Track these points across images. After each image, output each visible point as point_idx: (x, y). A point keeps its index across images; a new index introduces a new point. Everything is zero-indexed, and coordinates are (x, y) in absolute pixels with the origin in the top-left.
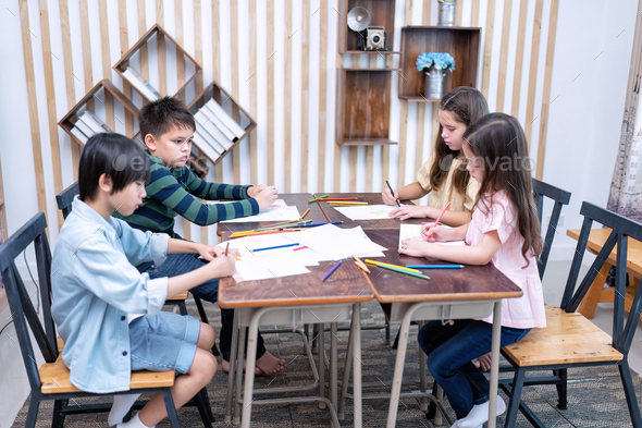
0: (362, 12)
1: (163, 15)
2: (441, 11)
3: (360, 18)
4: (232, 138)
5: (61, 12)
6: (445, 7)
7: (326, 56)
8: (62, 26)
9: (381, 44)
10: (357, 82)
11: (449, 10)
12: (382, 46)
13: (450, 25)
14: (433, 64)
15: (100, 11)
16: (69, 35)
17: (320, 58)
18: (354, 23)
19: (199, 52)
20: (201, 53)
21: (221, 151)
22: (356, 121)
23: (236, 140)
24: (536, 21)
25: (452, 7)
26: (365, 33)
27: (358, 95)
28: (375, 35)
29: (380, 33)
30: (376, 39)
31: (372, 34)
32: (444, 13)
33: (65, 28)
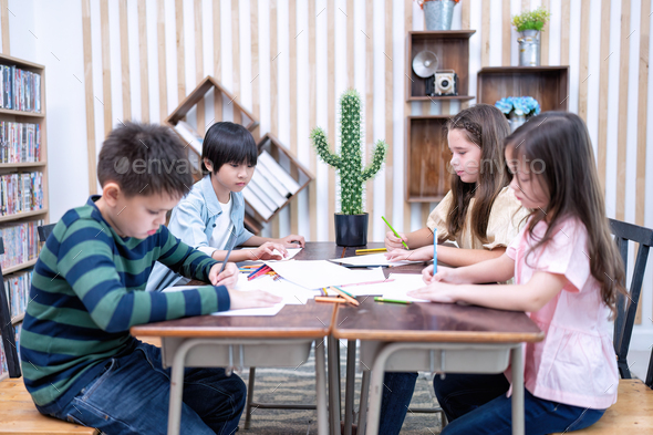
0: (429, 57)
1: (220, 70)
2: (521, 51)
3: (428, 63)
4: (285, 193)
5: (123, 71)
6: (526, 46)
7: (392, 106)
8: (123, 84)
9: (451, 88)
10: (427, 134)
11: (531, 49)
12: (452, 90)
13: (534, 65)
14: (513, 109)
15: (159, 69)
16: (129, 93)
17: (386, 108)
18: (421, 69)
19: (256, 107)
20: (259, 107)
21: (274, 208)
22: (427, 177)
23: (289, 196)
24: (641, 59)
25: (534, 46)
26: (432, 78)
27: (429, 148)
28: (443, 79)
29: (449, 77)
30: (445, 83)
31: (440, 78)
32: (525, 53)
33: (126, 86)
